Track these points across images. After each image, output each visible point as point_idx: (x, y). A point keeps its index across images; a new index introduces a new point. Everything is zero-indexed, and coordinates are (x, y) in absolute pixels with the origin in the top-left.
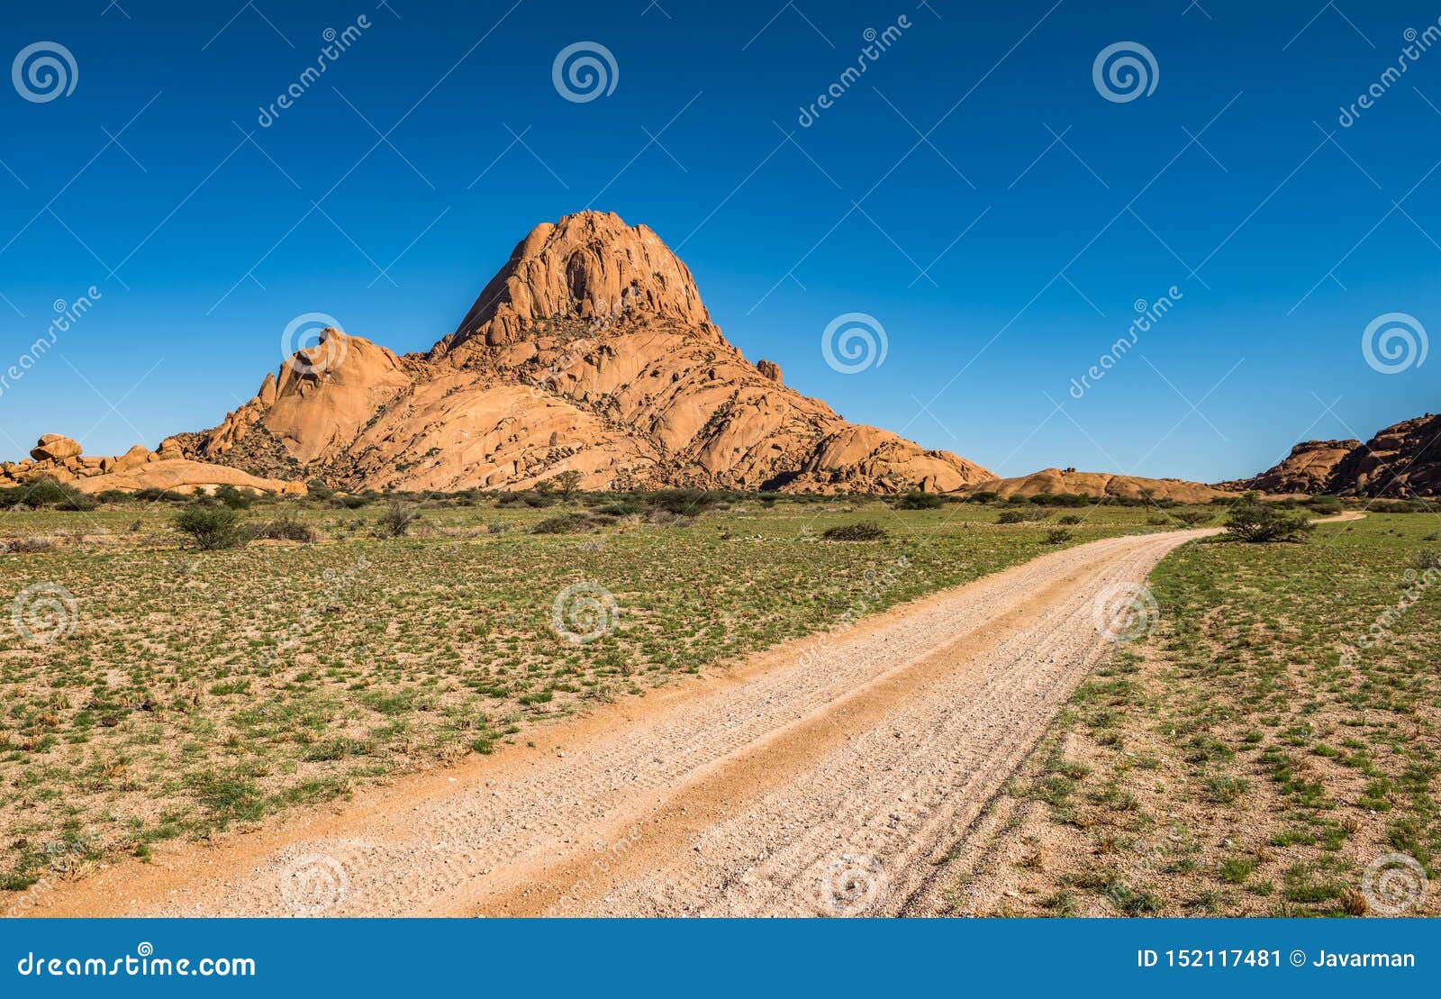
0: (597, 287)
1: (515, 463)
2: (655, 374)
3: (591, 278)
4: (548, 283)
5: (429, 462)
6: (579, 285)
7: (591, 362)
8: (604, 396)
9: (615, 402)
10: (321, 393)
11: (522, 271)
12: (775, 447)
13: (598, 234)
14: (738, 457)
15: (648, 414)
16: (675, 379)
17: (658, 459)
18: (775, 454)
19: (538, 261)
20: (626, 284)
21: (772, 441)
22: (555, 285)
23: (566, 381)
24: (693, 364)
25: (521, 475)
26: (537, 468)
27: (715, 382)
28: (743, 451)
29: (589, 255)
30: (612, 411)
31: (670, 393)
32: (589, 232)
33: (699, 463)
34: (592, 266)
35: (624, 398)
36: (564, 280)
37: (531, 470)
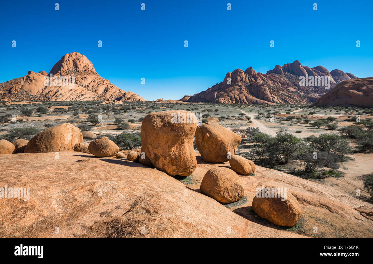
0: (79, 66)
1: (76, 96)
2: (94, 82)
3: (78, 64)
4: (70, 65)
5: (61, 96)
6: (76, 66)
7: (83, 79)
8: (86, 85)
9: (88, 86)
10: (33, 83)
11: (65, 62)
12: (115, 94)
13: (78, 56)
14: (110, 95)
15: (94, 88)
16: (97, 83)
17: (98, 95)
18: (116, 95)
19: (68, 60)
20: (84, 66)
21: (115, 93)
22: (71, 65)
23: (79, 82)
24: (100, 80)
25: (78, 98)
26: (80, 97)
27: (104, 83)
28: (111, 95)
29: (77, 60)
30: (88, 88)
31: (97, 85)
32: (76, 56)
33: (104, 96)
34: (78, 62)
35: (90, 86)
36: (73, 64)
37: (79, 97)
